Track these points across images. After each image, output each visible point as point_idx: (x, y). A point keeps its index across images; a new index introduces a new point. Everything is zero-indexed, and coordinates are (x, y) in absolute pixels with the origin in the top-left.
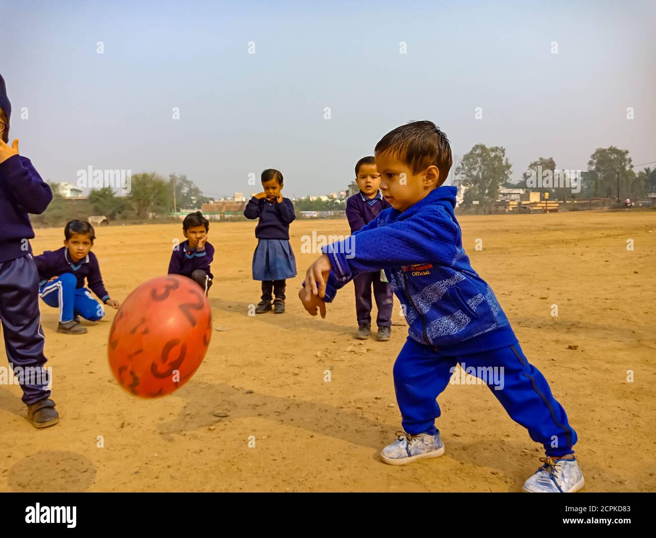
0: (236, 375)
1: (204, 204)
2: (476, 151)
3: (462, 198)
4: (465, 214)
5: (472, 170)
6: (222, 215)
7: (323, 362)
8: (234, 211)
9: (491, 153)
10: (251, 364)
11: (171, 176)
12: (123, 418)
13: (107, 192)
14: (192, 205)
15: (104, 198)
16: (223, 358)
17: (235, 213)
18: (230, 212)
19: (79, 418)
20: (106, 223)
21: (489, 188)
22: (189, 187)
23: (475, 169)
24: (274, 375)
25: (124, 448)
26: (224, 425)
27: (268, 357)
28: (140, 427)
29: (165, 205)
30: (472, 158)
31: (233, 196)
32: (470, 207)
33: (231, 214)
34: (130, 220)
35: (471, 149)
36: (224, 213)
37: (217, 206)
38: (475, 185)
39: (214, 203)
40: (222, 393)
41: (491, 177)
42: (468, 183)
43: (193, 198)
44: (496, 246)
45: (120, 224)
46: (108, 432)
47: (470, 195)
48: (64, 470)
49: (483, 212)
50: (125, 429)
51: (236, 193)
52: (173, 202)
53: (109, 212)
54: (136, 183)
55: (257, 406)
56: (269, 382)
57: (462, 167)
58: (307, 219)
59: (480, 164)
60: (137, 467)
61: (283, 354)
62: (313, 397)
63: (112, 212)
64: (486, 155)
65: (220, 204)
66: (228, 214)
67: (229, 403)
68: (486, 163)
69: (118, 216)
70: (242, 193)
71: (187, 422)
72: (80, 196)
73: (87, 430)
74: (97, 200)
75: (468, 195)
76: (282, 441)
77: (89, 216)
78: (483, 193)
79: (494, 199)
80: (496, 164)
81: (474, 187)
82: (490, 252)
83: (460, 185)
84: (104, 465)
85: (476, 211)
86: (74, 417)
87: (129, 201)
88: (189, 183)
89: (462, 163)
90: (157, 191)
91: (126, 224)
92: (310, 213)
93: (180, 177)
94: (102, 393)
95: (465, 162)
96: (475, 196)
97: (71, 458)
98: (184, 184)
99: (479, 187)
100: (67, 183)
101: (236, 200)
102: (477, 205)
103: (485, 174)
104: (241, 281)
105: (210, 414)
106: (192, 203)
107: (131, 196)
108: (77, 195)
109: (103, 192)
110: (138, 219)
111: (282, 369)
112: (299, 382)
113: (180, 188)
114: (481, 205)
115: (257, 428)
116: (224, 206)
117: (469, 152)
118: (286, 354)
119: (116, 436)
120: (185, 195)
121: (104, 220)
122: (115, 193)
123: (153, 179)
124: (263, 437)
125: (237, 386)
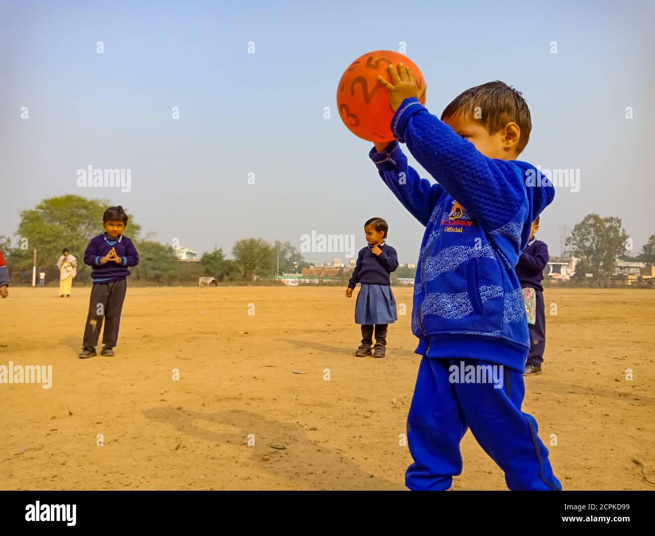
0: (303, 413)
1: (304, 269)
2: (589, 221)
3: (574, 270)
4: (577, 287)
5: (584, 241)
6: (321, 279)
7: (399, 408)
8: (332, 276)
9: (605, 223)
10: (321, 404)
11: (276, 242)
12: (181, 441)
13: (217, 256)
14: (293, 270)
15: (215, 261)
16: (294, 397)
17: (332, 278)
18: (328, 277)
19: (138, 438)
20: (215, 284)
21: (604, 260)
22: (292, 253)
23: (588, 240)
24: (343, 415)
25: (172, 468)
26: (279, 457)
27: (340, 400)
28: (194, 451)
29: (268, 268)
30: (585, 228)
31: (332, 261)
32: (582, 280)
33: (330, 279)
34: (236, 281)
35: (583, 219)
36: (322, 278)
37: (317, 271)
38: (587, 256)
39: (314, 267)
40: (285, 427)
41: (606, 249)
42: (579, 255)
43: (295, 263)
44: (611, 316)
45: (228, 286)
46: (162, 452)
47: (582, 267)
48: (108, 482)
49: (598, 286)
50: (179, 451)
51: (335, 259)
52: (276, 266)
53: (218, 274)
54: (243, 247)
55: (318, 442)
56: (336, 421)
57: (573, 237)
58: (405, 286)
59: (593, 235)
60: (180, 486)
61: (357, 398)
62: (381, 440)
63: (220, 274)
64: (600, 226)
65: (319, 269)
66: (327, 279)
67: (290, 437)
68: (599, 233)
69: (226, 277)
70: (340, 259)
71: (242, 450)
72: (195, 259)
73: (143, 448)
74: (209, 262)
75: (580, 267)
76: (337, 478)
77: (200, 277)
78: (597, 266)
79: (610, 273)
80: (612, 235)
81: (587, 259)
82: (603, 321)
83: (571, 256)
84: (148, 482)
85: (590, 285)
86: (134, 436)
87: (237, 264)
88: (293, 249)
89: (572, 233)
90: (262, 255)
91: (232, 286)
92: (407, 281)
93: (284, 243)
94: (167, 418)
95: (576, 232)
96: (588, 268)
97: (118, 472)
98: (288, 250)
99: (593, 259)
100: (183, 247)
101: (335, 265)
102: (591, 278)
103: (599, 246)
104: (327, 333)
105: (267, 445)
106: (294, 268)
107: (239, 259)
108: (192, 257)
109: (213, 255)
110: (244, 281)
111: (353, 411)
112: (369, 425)
113: (284, 253)
114: (594, 278)
115: (313, 463)
116: (323, 271)
117: (580, 222)
118: (359, 399)
119: (168, 457)
120: (288, 260)
121: (213, 281)
122: (224, 256)
123: (260, 244)
124: (318, 472)
125: (301, 423)
